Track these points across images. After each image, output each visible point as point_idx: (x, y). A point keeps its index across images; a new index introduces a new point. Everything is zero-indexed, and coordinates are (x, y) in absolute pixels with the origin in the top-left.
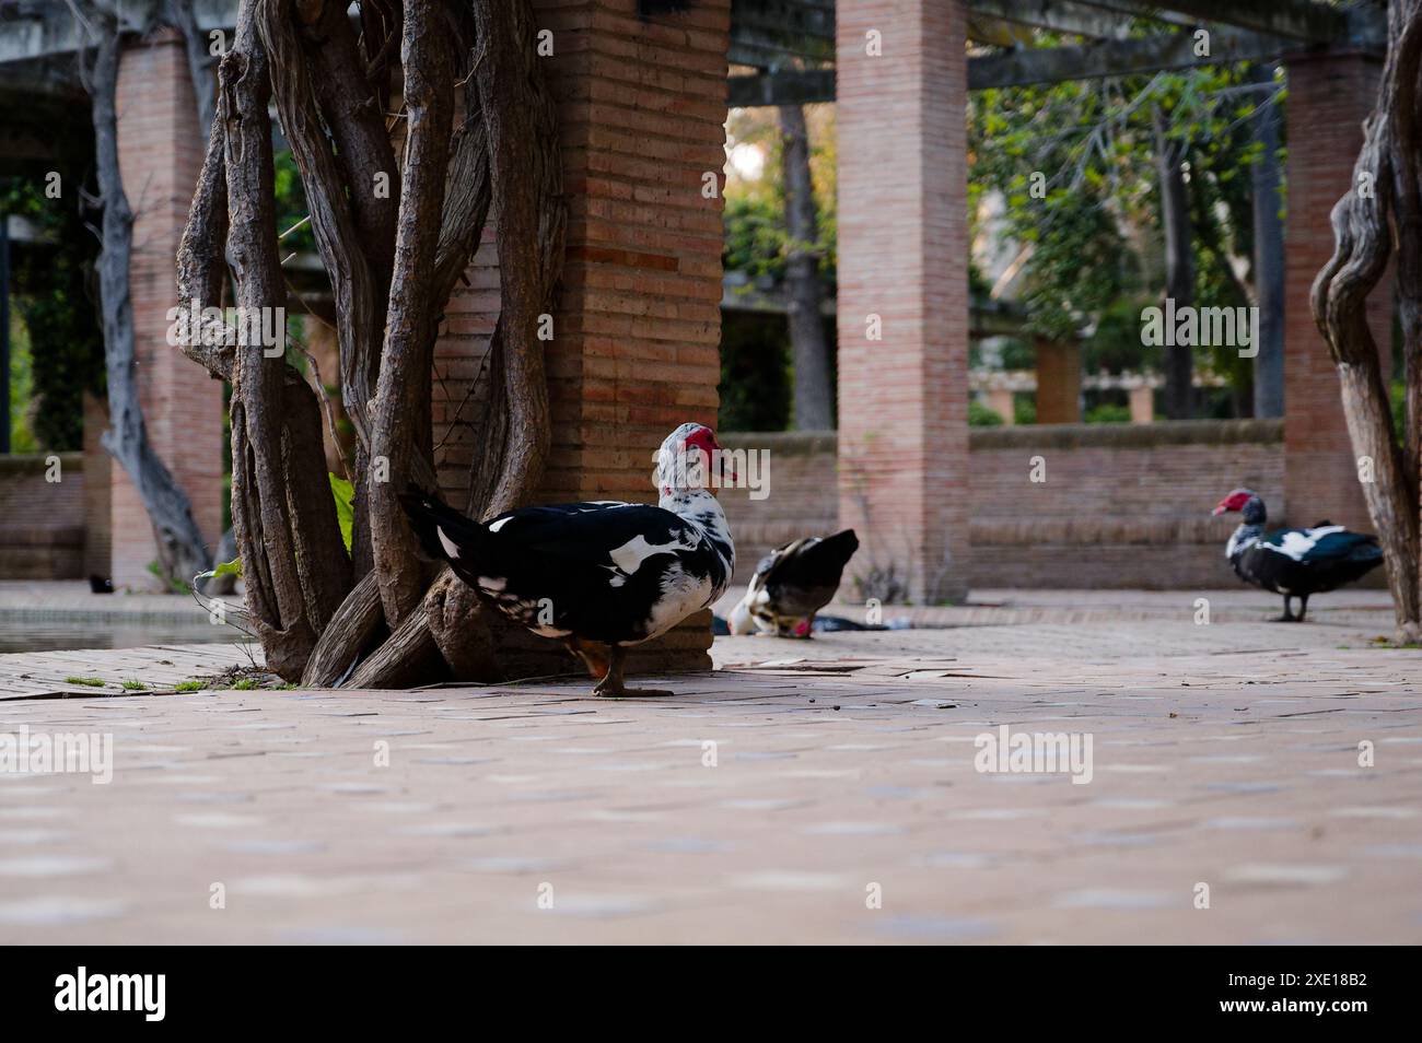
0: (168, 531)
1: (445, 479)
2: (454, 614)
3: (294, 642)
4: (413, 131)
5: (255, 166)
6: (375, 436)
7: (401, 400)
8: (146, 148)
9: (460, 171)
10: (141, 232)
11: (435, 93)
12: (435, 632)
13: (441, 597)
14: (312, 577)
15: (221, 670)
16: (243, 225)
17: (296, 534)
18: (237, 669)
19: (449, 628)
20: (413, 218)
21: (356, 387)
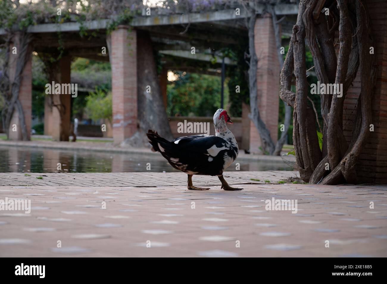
0: (264, 139)
1: (345, 133)
2: (347, 167)
3: (307, 172)
4: (341, 47)
5: (301, 54)
6: (329, 122)
7: (336, 114)
8: (262, 43)
9: (352, 58)
10: (260, 64)
11: (347, 38)
12: (342, 172)
13: (344, 163)
14: (312, 156)
15: (288, 178)
16: (298, 68)
17: (308, 146)
18: (292, 178)
19: (346, 171)
20: (341, 69)
21: (325, 110)
